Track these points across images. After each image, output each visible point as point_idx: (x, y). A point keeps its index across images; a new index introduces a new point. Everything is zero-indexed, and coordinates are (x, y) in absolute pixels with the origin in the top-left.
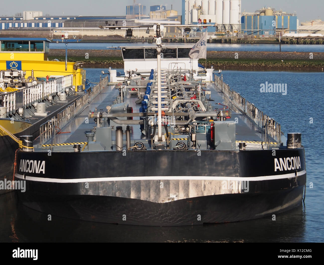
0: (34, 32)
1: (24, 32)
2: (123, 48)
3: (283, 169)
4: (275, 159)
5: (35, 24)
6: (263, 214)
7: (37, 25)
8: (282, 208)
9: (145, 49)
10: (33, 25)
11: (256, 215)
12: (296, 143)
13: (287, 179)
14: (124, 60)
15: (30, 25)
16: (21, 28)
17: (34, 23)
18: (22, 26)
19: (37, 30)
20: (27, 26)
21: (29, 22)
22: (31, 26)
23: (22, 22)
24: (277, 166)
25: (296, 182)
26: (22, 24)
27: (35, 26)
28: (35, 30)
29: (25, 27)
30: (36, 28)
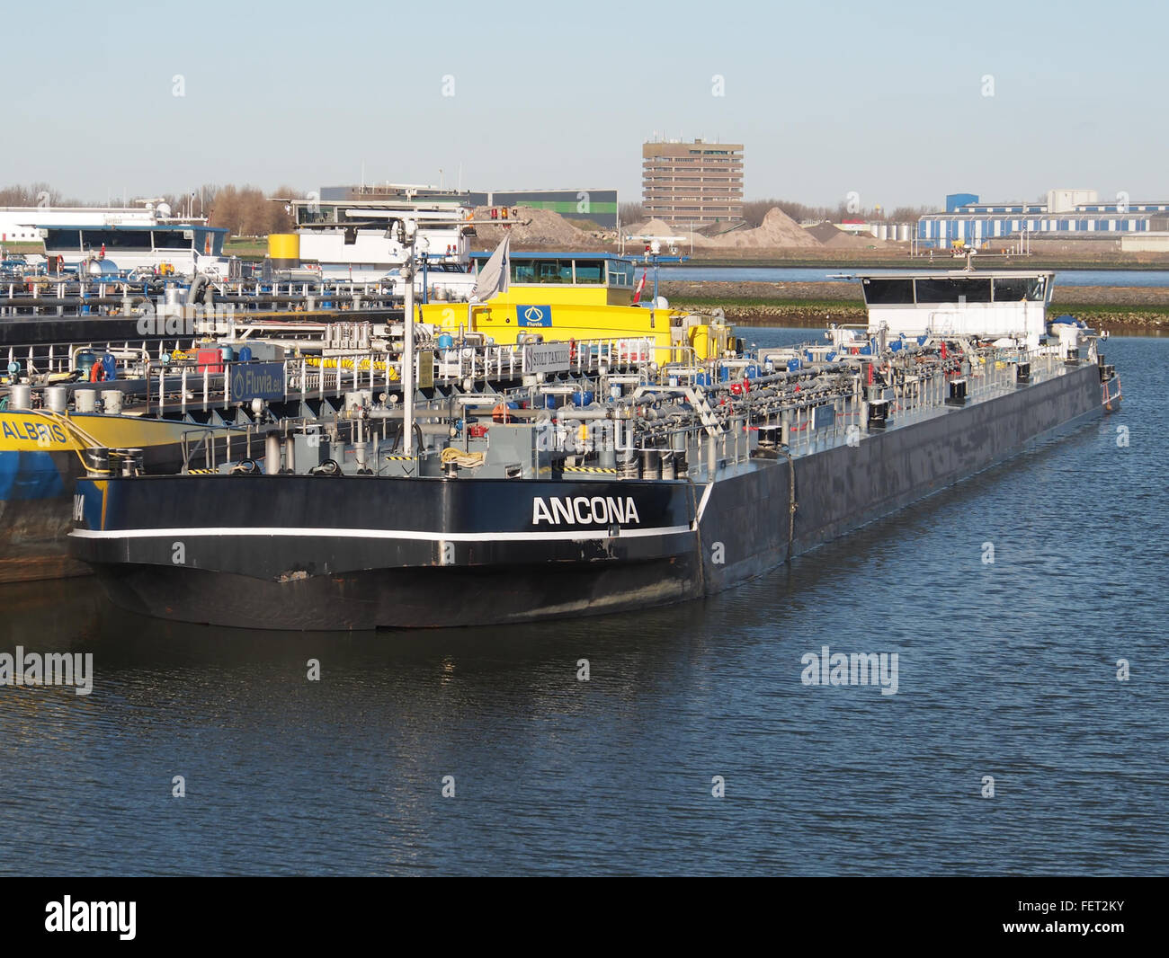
0: (1074, 243)
1: (1047, 242)
2: (865, 278)
3: (561, 520)
4: (535, 499)
5: (1077, 223)
6: (533, 613)
7: (1083, 225)
8: (592, 605)
9: (917, 280)
10: (1072, 225)
11: (510, 615)
12: (632, 469)
13: (569, 541)
14: (869, 306)
15: (1063, 225)
16: (1041, 232)
17: (1074, 221)
18: (1044, 228)
19: (1081, 238)
20: (1058, 229)
21: (1063, 217)
22: (1067, 229)
23: (1044, 218)
24: (541, 512)
25: (605, 550)
26: (1044, 223)
27: (1077, 228)
28: (1074, 238)
29: (1051, 230)
30: (1079, 233)
